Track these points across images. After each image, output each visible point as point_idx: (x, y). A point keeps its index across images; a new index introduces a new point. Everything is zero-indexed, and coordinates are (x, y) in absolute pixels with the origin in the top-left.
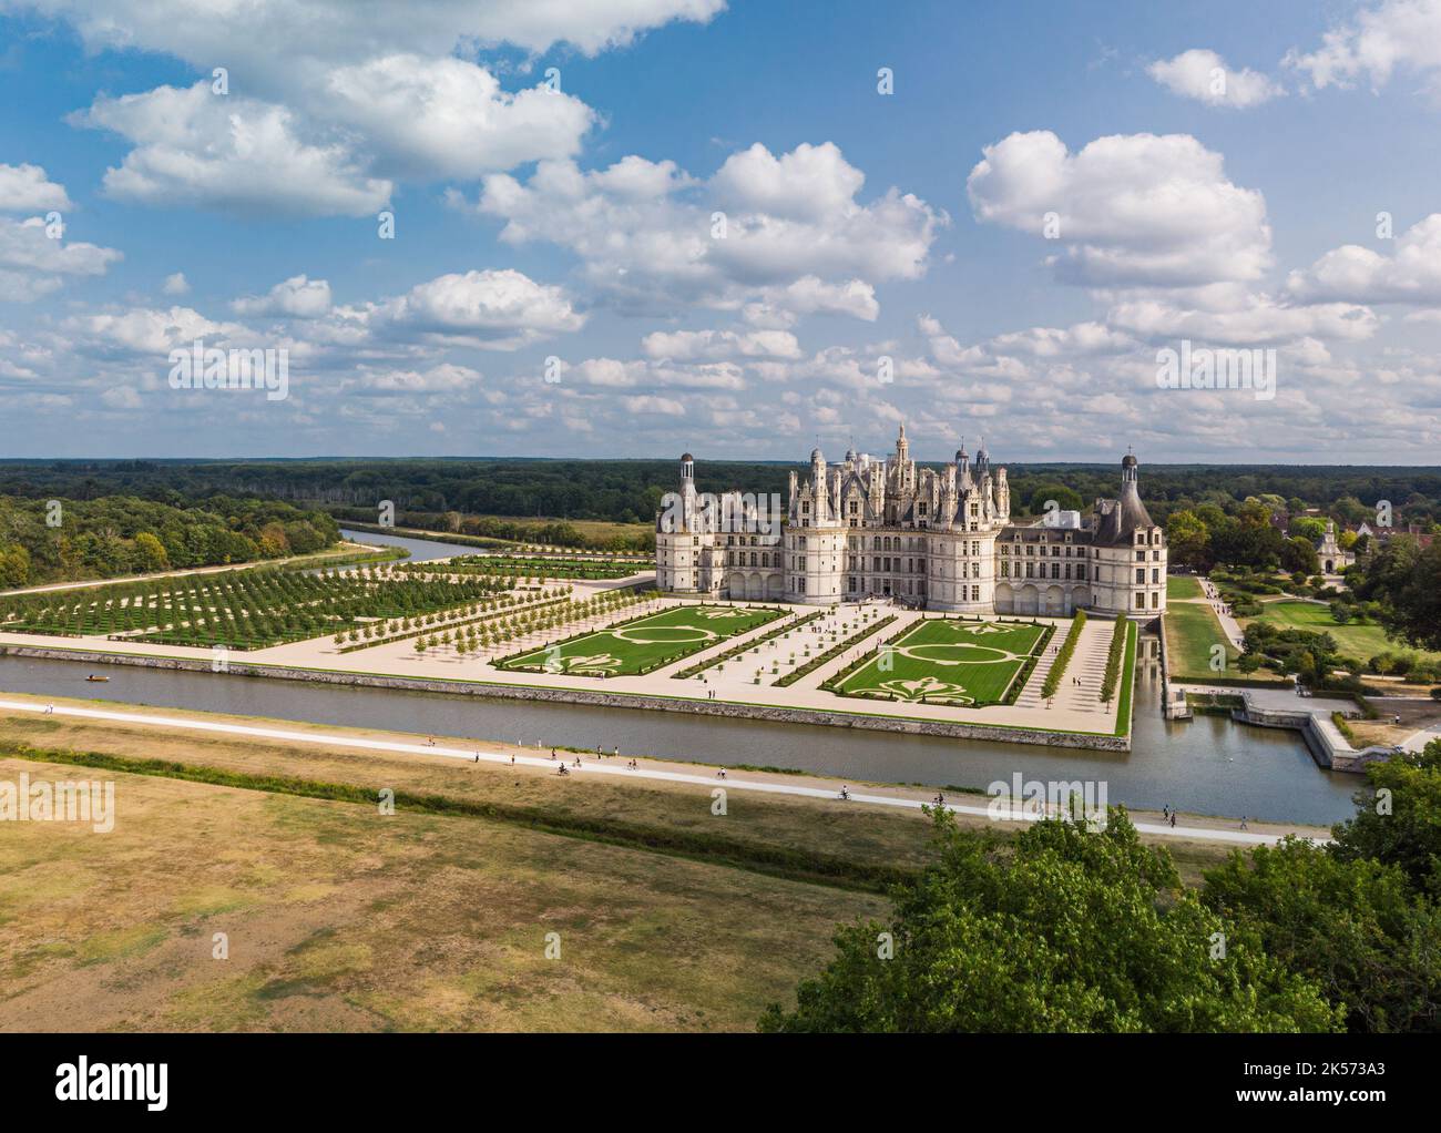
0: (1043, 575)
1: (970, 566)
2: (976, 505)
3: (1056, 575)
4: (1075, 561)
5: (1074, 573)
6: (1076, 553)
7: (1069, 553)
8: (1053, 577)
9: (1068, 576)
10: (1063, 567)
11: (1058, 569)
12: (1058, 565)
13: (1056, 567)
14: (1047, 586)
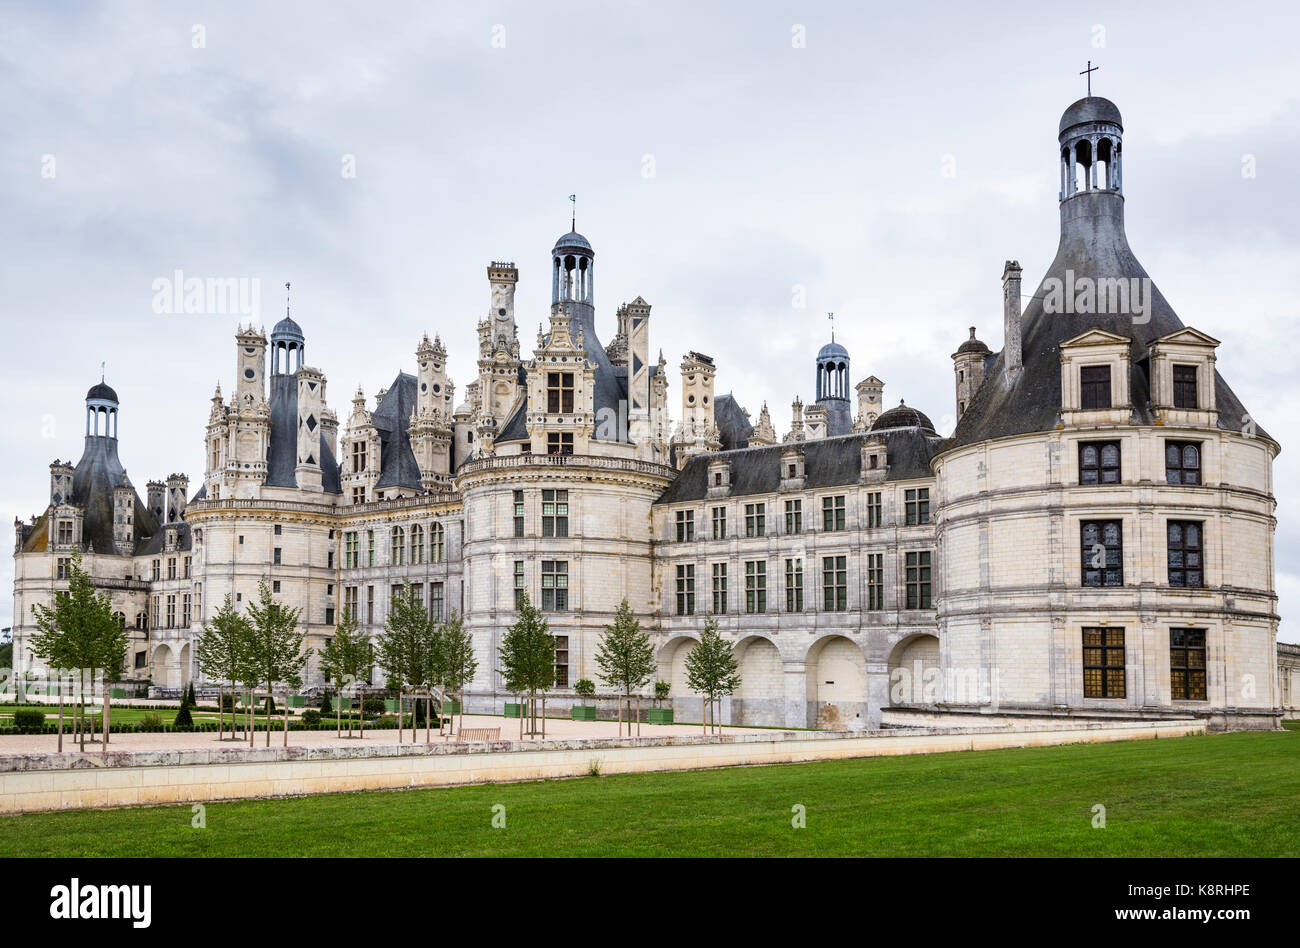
0: (794, 600)
1: (533, 571)
2: (569, 378)
3: (834, 598)
4: (897, 540)
5: (894, 590)
6: (900, 513)
7: (874, 515)
8: (828, 608)
9: (875, 599)
10: (857, 566)
11: (841, 575)
12: (841, 560)
13: (834, 567)
14: (807, 639)
